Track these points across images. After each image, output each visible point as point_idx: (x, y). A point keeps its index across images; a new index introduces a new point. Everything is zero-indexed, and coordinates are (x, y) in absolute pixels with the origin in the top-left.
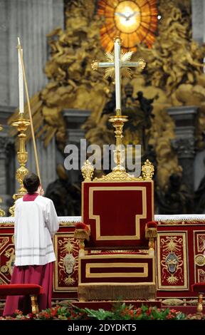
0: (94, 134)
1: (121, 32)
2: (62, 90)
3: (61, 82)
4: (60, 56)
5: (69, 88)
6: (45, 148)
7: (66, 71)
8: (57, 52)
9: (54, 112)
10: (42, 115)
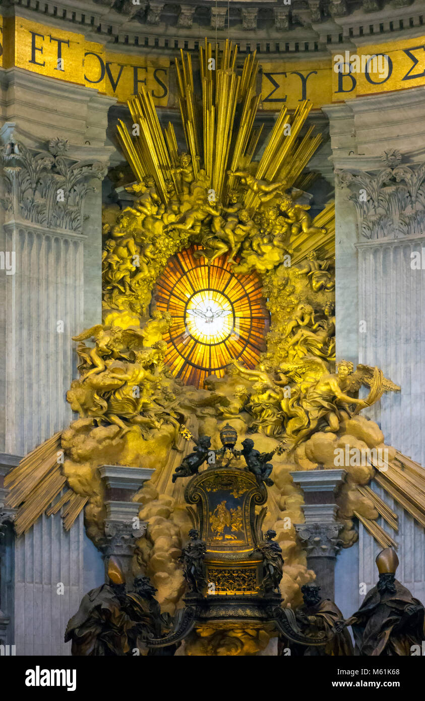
0: (155, 510)
1: (197, 341)
2: (101, 432)
3: (98, 419)
4: (98, 373)
5: (114, 429)
6: (67, 532)
7: (108, 400)
8: (94, 366)
9: (85, 470)
10: (62, 474)
